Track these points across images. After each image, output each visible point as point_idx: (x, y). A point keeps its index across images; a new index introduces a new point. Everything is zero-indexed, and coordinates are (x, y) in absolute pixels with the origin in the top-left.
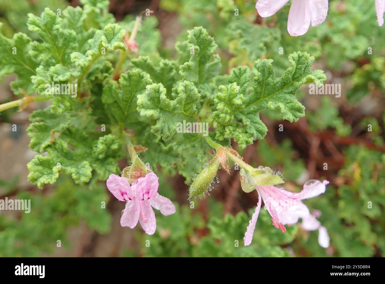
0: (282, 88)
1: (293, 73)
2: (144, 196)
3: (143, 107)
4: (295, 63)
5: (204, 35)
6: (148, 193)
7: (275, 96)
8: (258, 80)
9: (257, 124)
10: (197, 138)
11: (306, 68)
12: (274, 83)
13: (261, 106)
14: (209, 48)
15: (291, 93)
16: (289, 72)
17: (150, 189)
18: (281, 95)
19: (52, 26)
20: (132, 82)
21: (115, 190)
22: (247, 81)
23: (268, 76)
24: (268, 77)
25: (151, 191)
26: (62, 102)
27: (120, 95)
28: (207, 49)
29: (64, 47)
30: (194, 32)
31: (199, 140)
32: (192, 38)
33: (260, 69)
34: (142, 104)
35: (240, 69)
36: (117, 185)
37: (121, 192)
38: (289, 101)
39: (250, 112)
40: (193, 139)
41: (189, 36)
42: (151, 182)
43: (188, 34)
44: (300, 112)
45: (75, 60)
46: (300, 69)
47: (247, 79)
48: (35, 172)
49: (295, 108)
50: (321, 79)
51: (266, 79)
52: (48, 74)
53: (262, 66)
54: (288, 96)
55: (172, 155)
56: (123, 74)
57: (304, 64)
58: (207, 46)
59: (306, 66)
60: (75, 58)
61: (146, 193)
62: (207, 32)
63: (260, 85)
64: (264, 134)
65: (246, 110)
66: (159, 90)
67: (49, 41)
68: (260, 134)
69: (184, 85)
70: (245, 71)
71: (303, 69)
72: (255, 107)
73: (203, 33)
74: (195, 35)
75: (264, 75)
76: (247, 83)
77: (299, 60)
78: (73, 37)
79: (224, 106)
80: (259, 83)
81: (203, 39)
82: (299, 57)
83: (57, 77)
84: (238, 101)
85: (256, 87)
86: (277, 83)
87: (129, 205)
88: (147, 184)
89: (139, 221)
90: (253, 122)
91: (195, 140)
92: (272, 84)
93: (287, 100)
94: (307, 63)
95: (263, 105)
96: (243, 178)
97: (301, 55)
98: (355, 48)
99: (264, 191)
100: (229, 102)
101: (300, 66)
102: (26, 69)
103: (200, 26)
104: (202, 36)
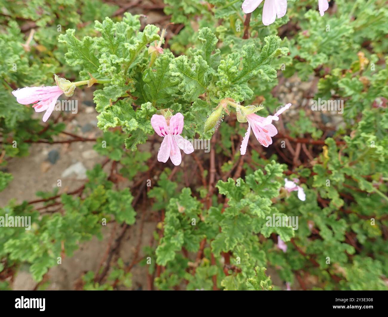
0: (261, 62)
1: (268, 49)
2: (175, 130)
3: (173, 71)
4: (268, 42)
5: (209, 32)
6: (177, 128)
7: (257, 68)
8: (245, 57)
9: (246, 90)
10: (207, 106)
11: (276, 46)
12: (256, 59)
13: (249, 77)
14: (213, 42)
15: (268, 63)
16: (265, 48)
17: (178, 125)
18: (261, 67)
19: (110, 29)
20: (163, 65)
21: (156, 126)
22: (238, 61)
23: (252, 54)
24: (252, 56)
25: (179, 127)
26: (118, 79)
27: (155, 75)
28: (212, 43)
29: (117, 45)
30: (203, 31)
31: (208, 106)
32: (201, 34)
33: (246, 51)
34: (172, 69)
35: (234, 55)
36: (157, 123)
37: (160, 127)
38: (266, 69)
39: (242, 82)
40: (204, 106)
41: (200, 33)
42: (179, 120)
43: (199, 31)
44: (274, 75)
45: (128, 46)
46: (272, 47)
47: (239, 60)
48: (102, 121)
49: (270, 72)
50: (286, 52)
51: (251, 57)
52: (109, 58)
53: (248, 49)
54: (265, 66)
55: (189, 120)
56: (158, 59)
57: (275, 43)
58: (211, 41)
59: (276, 45)
60: (128, 45)
61: (176, 128)
62: (211, 30)
63: (247, 62)
64: (251, 95)
65: (239, 81)
66: (183, 60)
67: (108, 40)
68: (248, 96)
69: (199, 58)
70: (237, 56)
71: (274, 47)
72: (245, 78)
73: (208, 31)
74: (203, 33)
75: (249, 55)
76: (239, 63)
77: (271, 41)
78: (123, 38)
79: (224, 74)
80: (246, 59)
81: (208, 35)
82: (271, 39)
83: (115, 61)
84: (233, 70)
85: (244, 62)
86: (258, 59)
87: (163, 145)
88: (176, 121)
89: (169, 157)
90: (244, 89)
91: (205, 107)
92: (255, 60)
93: (265, 68)
94: (277, 43)
95: (250, 75)
96: (238, 112)
97: (272, 38)
98: (317, 60)
99: (252, 118)
100: (227, 71)
101: (272, 45)
102: (90, 62)
103: (207, 27)
104: (208, 34)
